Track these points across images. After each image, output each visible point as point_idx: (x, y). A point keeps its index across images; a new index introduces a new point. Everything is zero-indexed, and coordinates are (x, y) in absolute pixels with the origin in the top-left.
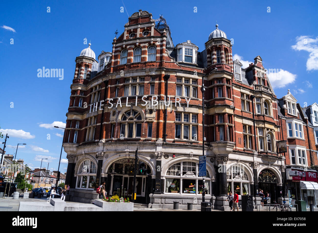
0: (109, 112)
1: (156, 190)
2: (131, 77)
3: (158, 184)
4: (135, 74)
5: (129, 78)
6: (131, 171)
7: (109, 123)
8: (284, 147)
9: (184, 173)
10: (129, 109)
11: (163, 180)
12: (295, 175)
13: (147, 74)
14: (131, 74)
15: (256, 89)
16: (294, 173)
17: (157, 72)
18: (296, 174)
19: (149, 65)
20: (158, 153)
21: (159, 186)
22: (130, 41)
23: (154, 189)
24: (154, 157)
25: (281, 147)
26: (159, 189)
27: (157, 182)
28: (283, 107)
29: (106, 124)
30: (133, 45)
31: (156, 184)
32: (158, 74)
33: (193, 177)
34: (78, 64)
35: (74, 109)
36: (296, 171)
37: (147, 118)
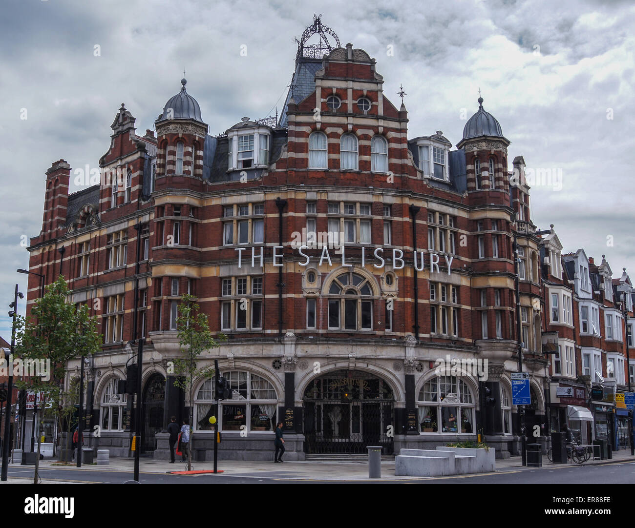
0: (298, 272)
1: (409, 429)
2: (342, 201)
3: (412, 417)
4: (352, 197)
5: (339, 202)
6: (344, 395)
7: (301, 296)
8: (554, 342)
9: (443, 396)
10: (346, 271)
11: (417, 409)
12: (567, 394)
13: (377, 201)
14: (344, 194)
15: (519, 229)
16: (566, 391)
17: (394, 198)
18: (569, 393)
19: (378, 180)
20: (409, 361)
21: (414, 422)
22: (331, 117)
23: (403, 427)
24: (401, 369)
25: (548, 343)
26: (413, 426)
27: (409, 414)
28: (544, 262)
29: (295, 298)
30: (341, 127)
31: (409, 417)
32: (398, 202)
33: (455, 403)
34: (176, 137)
35: (182, 252)
36: (569, 388)
37: (385, 293)
